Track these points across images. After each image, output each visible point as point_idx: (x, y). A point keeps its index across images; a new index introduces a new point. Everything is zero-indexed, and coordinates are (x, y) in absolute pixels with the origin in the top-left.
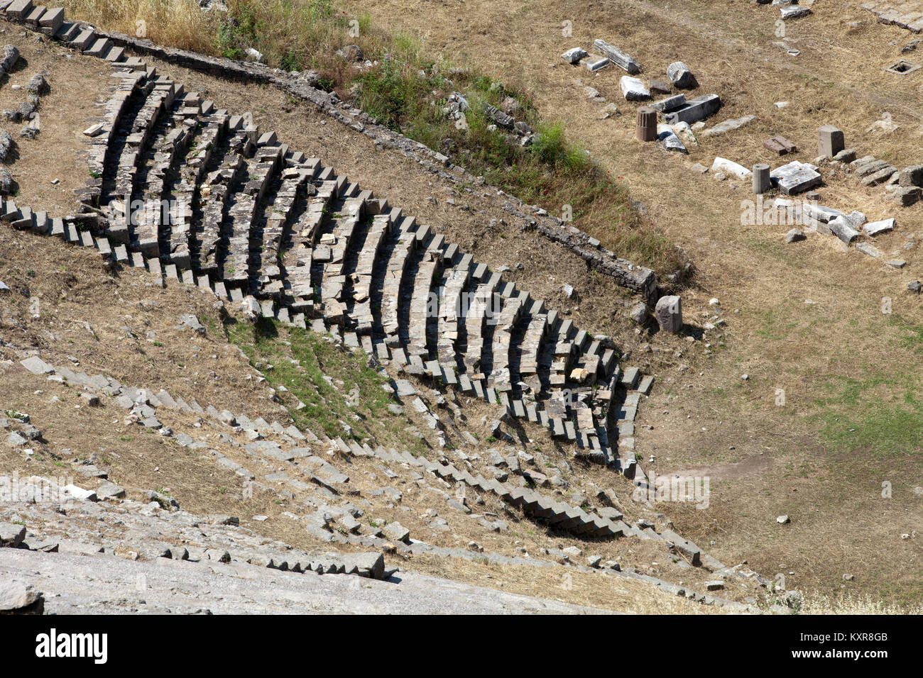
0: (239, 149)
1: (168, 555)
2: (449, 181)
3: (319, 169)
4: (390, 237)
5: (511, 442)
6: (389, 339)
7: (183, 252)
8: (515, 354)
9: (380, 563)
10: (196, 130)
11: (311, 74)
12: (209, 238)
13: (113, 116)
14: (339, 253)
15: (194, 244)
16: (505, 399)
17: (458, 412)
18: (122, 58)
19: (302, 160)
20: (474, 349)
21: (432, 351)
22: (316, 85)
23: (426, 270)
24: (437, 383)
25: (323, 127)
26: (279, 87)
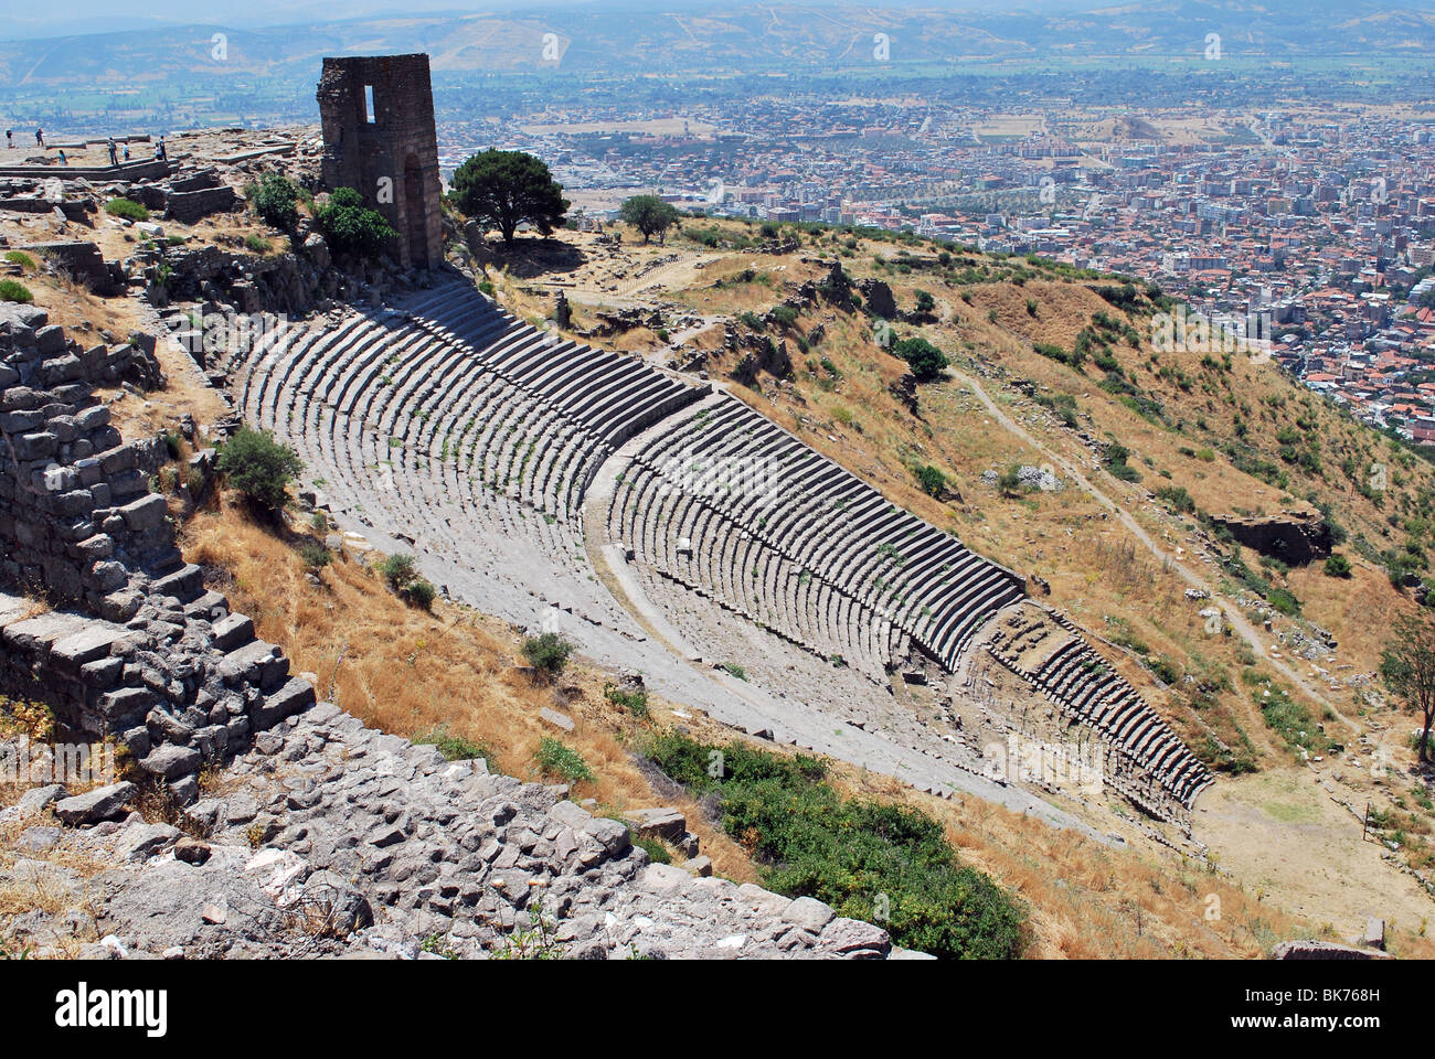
0: (1100, 669)
3: (1125, 683)
5: (1144, 782)
6: (1119, 739)
7: (1061, 692)
8: (1164, 757)
10: (1088, 660)
12: (1072, 691)
13: (1062, 647)
14: (1117, 709)
16: (1151, 769)
18: (1075, 633)
19: (1121, 679)
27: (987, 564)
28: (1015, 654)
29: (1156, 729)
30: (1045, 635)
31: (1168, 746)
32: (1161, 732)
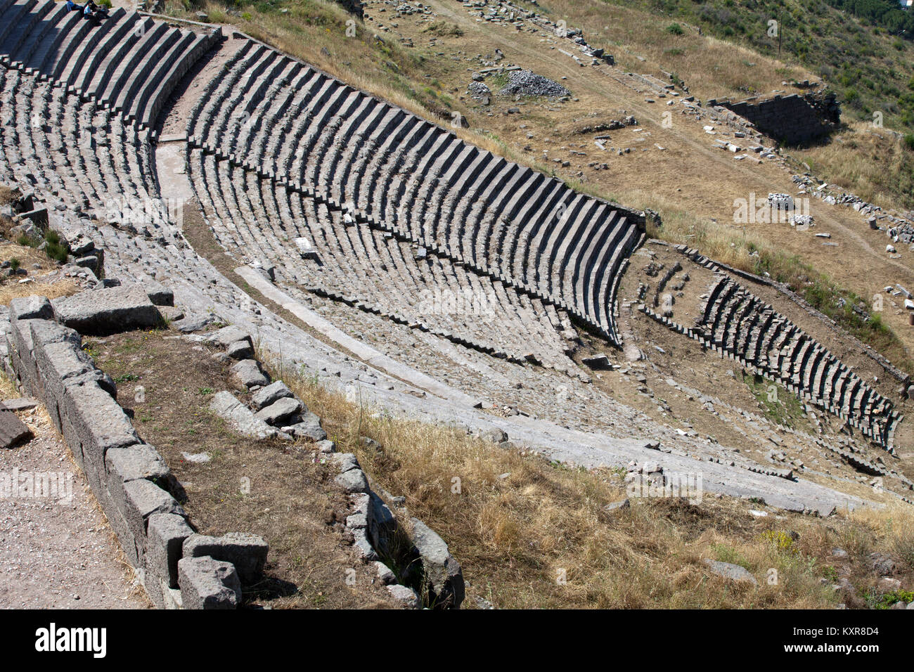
0: (757, 310)
1: (711, 460)
2: (835, 331)
3: (786, 321)
4: (810, 350)
5: (847, 434)
6: (805, 389)
7: (731, 346)
8: (852, 401)
9: (791, 474)
10: (742, 301)
11: (787, 284)
12: (741, 342)
13: (711, 292)
14: (790, 354)
15: (736, 344)
16: (846, 417)
17: (828, 420)
18: (717, 271)
19: (780, 317)
20: (837, 397)
21: (821, 396)
22: (789, 289)
23: (822, 364)
24: (822, 408)
25: (790, 305)
26: (775, 288)
27: (598, 204)
28: (668, 309)
29: (833, 370)
30: (687, 279)
31: (851, 386)
32: (838, 372)
